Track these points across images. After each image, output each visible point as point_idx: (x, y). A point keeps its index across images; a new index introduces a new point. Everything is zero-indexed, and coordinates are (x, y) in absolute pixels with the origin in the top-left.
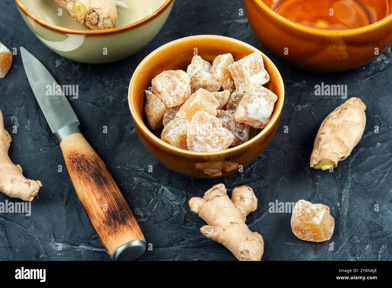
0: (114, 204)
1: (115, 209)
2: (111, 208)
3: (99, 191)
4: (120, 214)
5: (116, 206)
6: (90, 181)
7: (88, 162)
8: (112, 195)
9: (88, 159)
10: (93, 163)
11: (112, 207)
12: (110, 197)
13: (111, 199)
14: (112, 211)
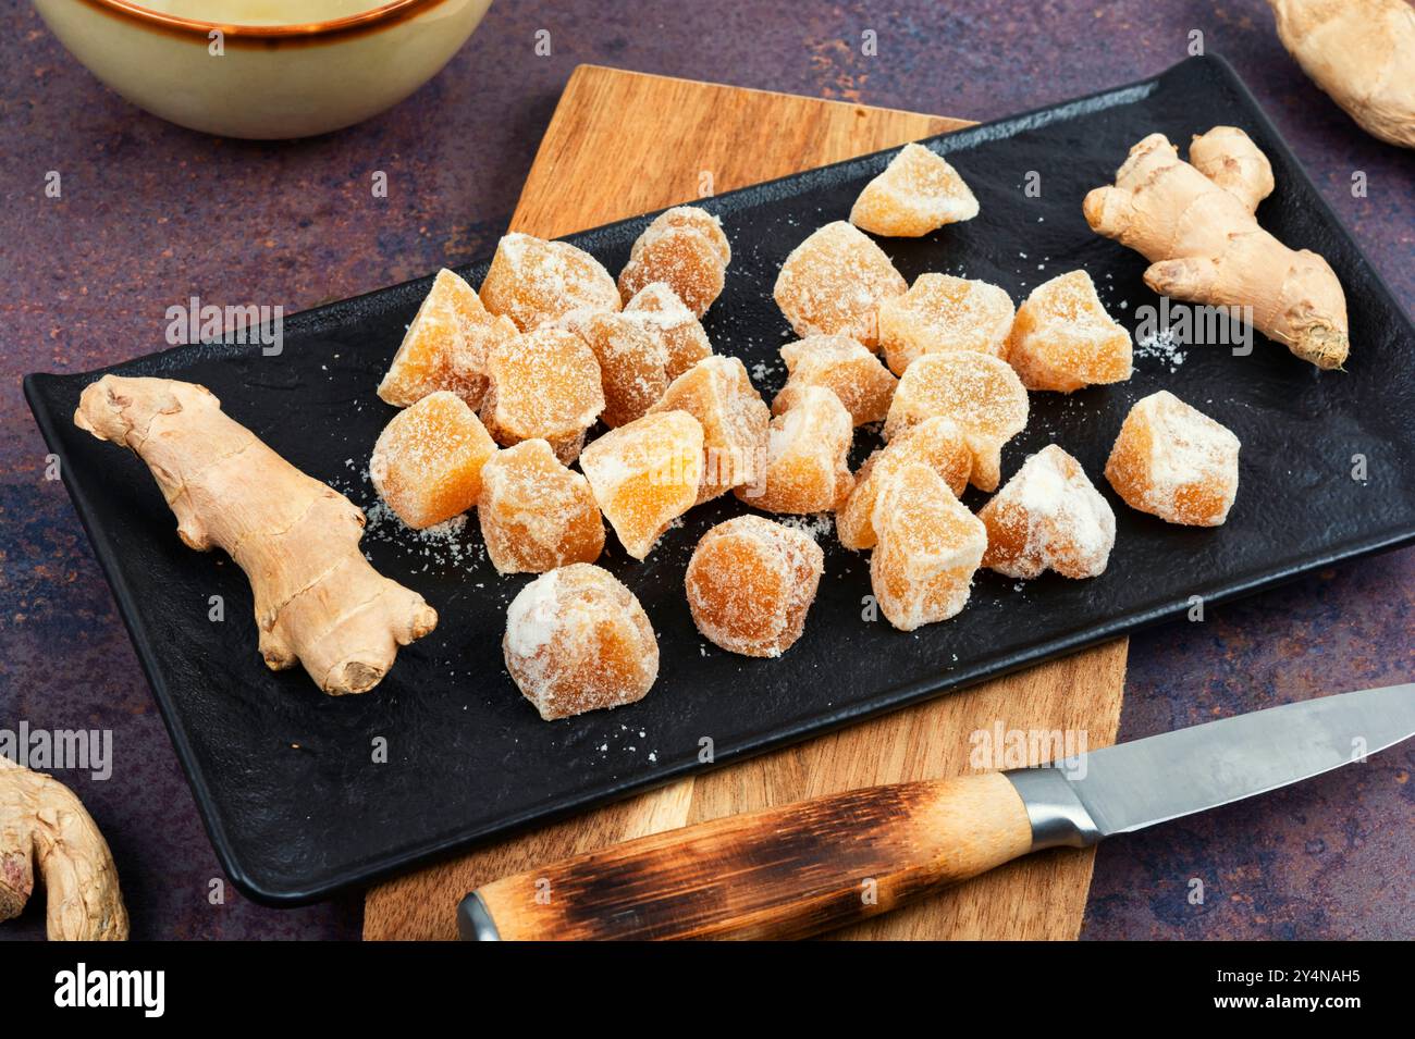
0: (666, 890)
1: (642, 890)
2: (645, 877)
3: (729, 848)
4: (617, 905)
5: (655, 896)
6: (779, 826)
7: (872, 827)
8: (710, 889)
9: (884, 828)
10: (867, 842)
11: (649, 880)
12: (697, 878)
13: (688, 881)
14: (631, 881)
